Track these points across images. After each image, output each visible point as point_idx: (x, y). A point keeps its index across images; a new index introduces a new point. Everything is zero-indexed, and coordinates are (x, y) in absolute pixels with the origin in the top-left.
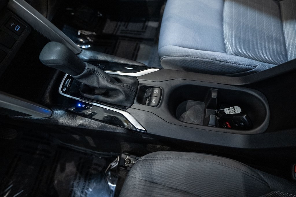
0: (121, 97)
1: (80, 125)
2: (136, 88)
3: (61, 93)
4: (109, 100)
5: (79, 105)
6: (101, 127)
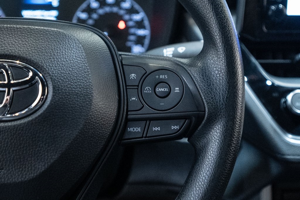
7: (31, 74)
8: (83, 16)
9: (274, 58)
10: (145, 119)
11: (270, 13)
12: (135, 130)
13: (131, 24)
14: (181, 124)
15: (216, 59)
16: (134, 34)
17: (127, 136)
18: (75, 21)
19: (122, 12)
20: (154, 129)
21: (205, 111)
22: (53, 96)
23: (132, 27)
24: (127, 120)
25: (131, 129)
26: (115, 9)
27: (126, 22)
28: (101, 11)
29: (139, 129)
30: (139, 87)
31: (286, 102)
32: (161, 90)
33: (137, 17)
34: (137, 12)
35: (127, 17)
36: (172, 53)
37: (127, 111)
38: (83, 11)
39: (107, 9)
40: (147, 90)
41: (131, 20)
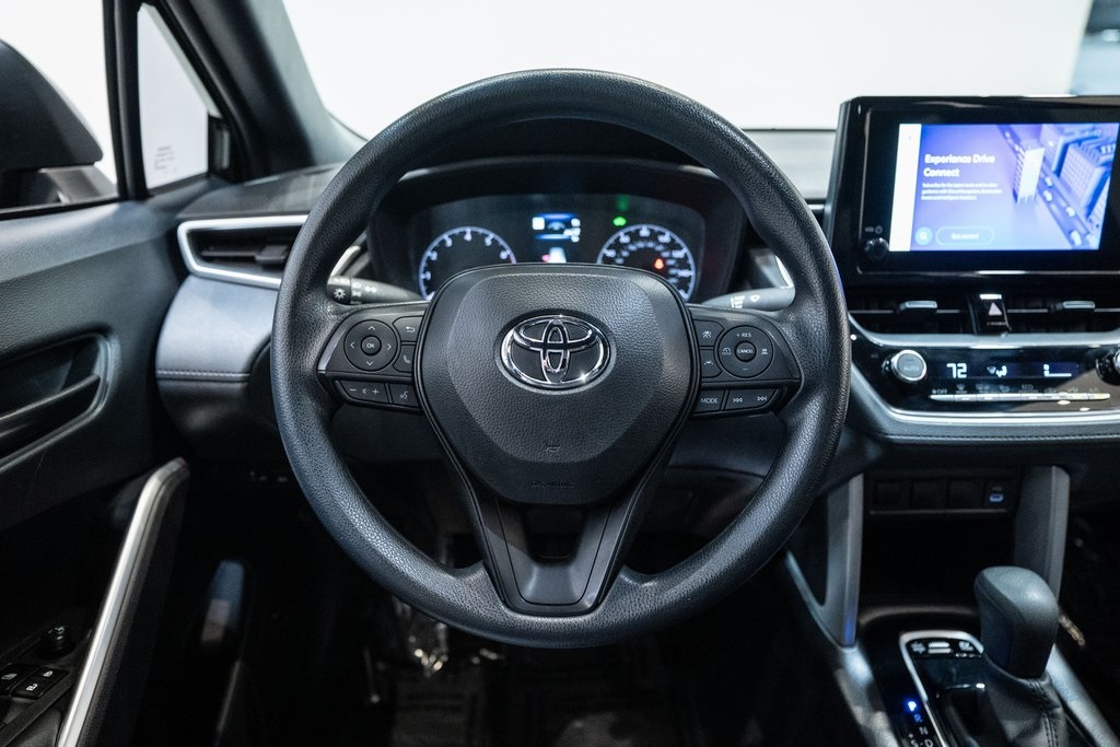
7: (590, 332)
8: (611, 254)
9: (867, 309)
10: (723, 388)
11: (867, 249)
12: (710, 401)
13: (671, 262)
14: (770, 394)
15: (814, 312)
16: (674, 276)
17: (699, 409)
18: (599, 262)
19: (659, 248)
20: (735, 400)
21: (800, 379)
22: (617, 359)
23: (672, 267)
24: (701, 389)
25: (705, 400)
26: (651, 245)
27: (664, 260)
28: (632, 248)
29: (715, 401)
30: (715, 347)
31: (889, 366)
32: (744, 351)
33: (679, 254)
34: (679, 248)
35: (665, 254)
36: (741, 302)
37: (701, 377)
38: (610, 248)
39: (641, 245)
40: (726, 351)
41: (671, 258)
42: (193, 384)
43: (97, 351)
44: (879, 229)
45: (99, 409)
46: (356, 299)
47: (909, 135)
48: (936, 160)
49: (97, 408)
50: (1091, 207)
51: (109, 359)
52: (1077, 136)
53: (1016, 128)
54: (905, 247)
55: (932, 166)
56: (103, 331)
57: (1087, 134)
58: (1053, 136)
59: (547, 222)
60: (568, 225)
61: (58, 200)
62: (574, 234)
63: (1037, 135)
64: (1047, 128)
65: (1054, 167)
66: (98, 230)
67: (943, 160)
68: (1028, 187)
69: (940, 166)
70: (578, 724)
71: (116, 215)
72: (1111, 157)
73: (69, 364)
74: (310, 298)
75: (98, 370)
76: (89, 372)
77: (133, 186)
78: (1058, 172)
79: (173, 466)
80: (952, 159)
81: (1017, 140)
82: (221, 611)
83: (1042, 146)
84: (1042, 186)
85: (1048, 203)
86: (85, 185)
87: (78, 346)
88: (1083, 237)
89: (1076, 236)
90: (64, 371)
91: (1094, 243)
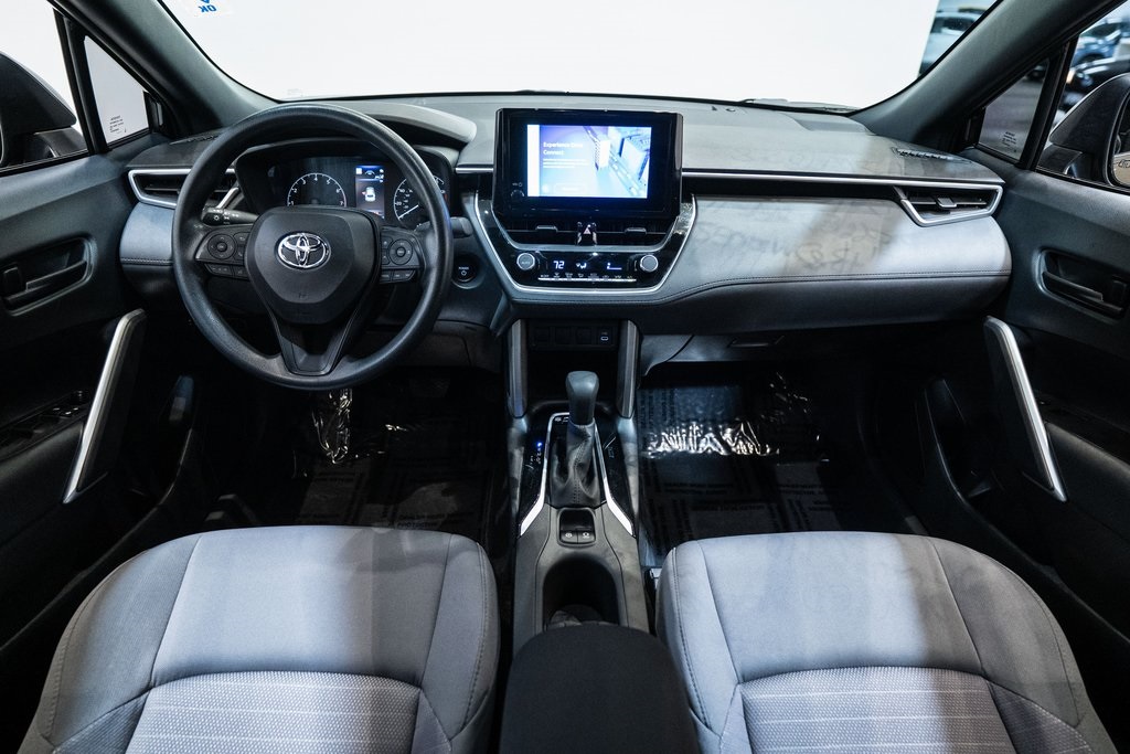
0: (560, 486)
1: (512, 455)
2: (581, 503)
3: (552, 418)
4: (555, 475)
5: (540, 444)
6: (515, 480)
8: (403, 191)
10: (391, 270)
11: (512, 195)
12: (386, 276)
14: (411, 273)
17: (381, 280)
20: (396, 276)
21: (424, 266)
22: (332, 255)
24: (382, 270)
25: (384, 276)
29: (388, 276)
30: (388, 249)
31: (517, 259)
32: (400, 252)
37: (381, 264)
38: (401, 188)
40: (392, 252)
42: (142, 267)
43: (83, 248)
44: (520, 185)
45: (88, 279)
46: (227, 220)
47: (533, 131)
48: (550, 145)
49: (87, 278)
50: (641, 174)
51: (91, 251)
52: (629, 134)
53: (593, 127)
54: (537, 195)
55: (548, 149)
56: (86, 236)
57: (634, 133)
58: (615, 133)
59: (364, 171)
60: (377, 173)
61: (50, 155)
62: (380, 178)
63: (606, 133)
64: (612, 130)
65: (618, 151)
66: (76, 176)
67: (554, 145)
68: (603, 163)
69: (552, 149)
70: (424, 489)
71: (87, 164)
72: (649, 147)
73: (68, 255)
74: (190, 222)
75: (86, 258)
76: (80, 259)
77: (97, 144)
78: (620, 154)
79: (137, 312)
80: (559, 145)
81: (595, 135)
82: (181, 403)
83: (609, 138)
84: (612, 162)
85: (616, 171)
86: (66, 142)
87: (73, 244)
88: (638, 191)
89: (633, 190)
90: (66, 258)
91: (644, 195)
